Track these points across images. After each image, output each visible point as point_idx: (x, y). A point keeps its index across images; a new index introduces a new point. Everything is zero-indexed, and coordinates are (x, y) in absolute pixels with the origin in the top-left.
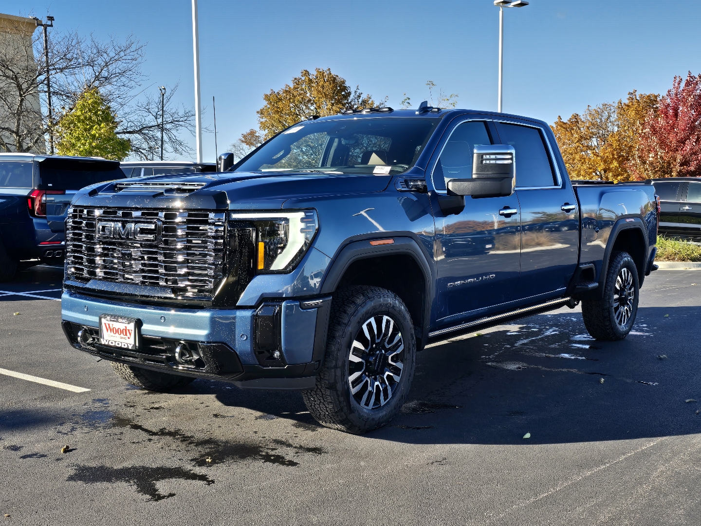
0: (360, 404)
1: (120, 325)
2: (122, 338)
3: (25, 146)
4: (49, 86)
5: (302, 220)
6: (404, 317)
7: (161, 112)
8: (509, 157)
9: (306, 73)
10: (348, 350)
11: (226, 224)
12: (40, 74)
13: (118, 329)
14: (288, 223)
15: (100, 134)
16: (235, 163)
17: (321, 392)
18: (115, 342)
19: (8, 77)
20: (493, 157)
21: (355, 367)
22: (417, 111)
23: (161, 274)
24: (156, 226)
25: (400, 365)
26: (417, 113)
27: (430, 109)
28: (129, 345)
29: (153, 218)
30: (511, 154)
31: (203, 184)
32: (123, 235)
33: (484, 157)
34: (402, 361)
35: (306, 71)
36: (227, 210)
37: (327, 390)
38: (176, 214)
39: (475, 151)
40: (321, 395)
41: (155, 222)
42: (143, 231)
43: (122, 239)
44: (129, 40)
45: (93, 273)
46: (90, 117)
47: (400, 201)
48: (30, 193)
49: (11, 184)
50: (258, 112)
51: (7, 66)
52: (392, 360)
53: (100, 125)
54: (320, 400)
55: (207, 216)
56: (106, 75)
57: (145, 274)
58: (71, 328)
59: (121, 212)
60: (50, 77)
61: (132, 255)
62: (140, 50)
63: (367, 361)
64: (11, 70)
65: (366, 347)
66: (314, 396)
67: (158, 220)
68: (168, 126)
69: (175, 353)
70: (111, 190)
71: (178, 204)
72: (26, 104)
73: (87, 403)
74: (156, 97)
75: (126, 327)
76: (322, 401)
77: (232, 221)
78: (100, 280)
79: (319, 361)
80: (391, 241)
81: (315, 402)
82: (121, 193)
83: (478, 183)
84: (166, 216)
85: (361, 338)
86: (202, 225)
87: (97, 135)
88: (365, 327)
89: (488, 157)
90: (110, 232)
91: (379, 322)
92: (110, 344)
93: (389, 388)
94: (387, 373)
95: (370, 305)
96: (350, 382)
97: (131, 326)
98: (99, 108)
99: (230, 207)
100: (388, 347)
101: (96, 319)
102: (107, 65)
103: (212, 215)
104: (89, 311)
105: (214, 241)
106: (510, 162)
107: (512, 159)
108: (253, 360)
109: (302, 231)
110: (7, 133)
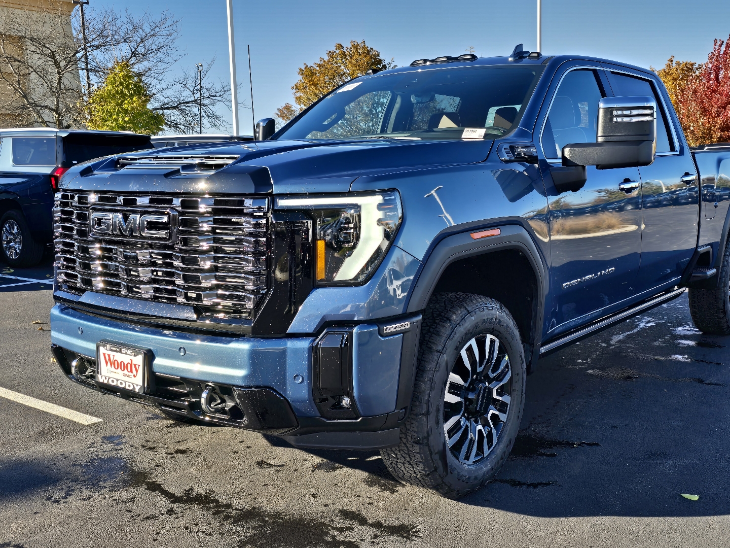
0: (458, 459)
1: (124, 357)
2: (125, 375)
3: (65, 124)
4: (87, 64)
5: (380, 207)
6: (512, 334)
7: (198, 87)
8: (648, 112)
9: (340, 46)
10: (444, 388)
11: (269, 214)
12: (77, 52)
13: (121, 362)
14: (360, 211)
15: (132, 108)
16: (277, 130)
17: (407, 447)
18: (117, 380)
19: (45, 55)
20: (628, 112)
21: (452, 409)
22: (511, 56)
23: (179, 286)
24: (169, 218)
25: (506, 399)
26: (510, 59)
27: (527, 55)
28: (135, 386)
29: (166, 208)
30: (651, 108)
31: (235, 156)
32: (125, 231)
33: (615, 113)
34: (510, 394)
35: (339, 44)
36: (271, 194)
37: (415, 445)
38: (197, 201)
39: (602, 105)
40: (406, 452)
41: (168, 214)
42: (152, 226)
43: (125, 236)
44: (164, 15)
45: (88, 282)
46: (122, 91)
47: (494, 174)
48: (54, 171)
49: (33, 162)
50: (293, 88)
51: (44, 43)
52: (498, 394)
53: (132, 99)
54: (404, 458)
55: (241, 203)
56: (143, 50)
57: (157, 286)
58: (63, 355)
59: (122, 198)
60: (88, 54)
61: (138, 260)
62: (174, 26)
63: (466, 399)
64: (49, 48)
65: (465, 381)
66: (397, 452)
67: (173, 208)
68: (206, 102)
69: (200, 397)
70: (112, 167)
71: (202, 186)
72: (65, 82)
73: (94, 443)
74: (193, 73)
75: (131, 361)
76: (408, 459)
77: (279, 210)
78: (98, 292)
79: (405, 408)
80: (496, 232)
81: (398, 459)
82: (123, 171)
83: (607, 148)
84: (184, 204)
85: (459, 368)
86: (234, 216)
87: (129, 109)
88: (463, 353)
89: (620, 112)
90: (108, 226)
91: (481, 344)
92: (110, 382)
93: (494, 431)
94: (491, 412)
95: (471, 322)
96: (446, 432)
97: (139, 360)
98: (130, 82)
99: (275, 190)
100: (492, 376)
101: (92, 346)
102: (142, 41)
103: (248, 202)
104: (83, 335)
105: (252, 239)
106: (648, 119)
107: (652, 115)
108: (311, 410)
109: (380, 222)
110: (47, 111)
